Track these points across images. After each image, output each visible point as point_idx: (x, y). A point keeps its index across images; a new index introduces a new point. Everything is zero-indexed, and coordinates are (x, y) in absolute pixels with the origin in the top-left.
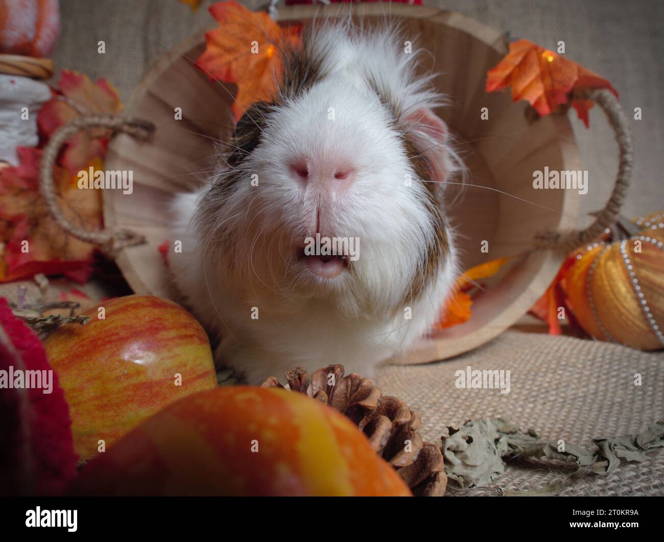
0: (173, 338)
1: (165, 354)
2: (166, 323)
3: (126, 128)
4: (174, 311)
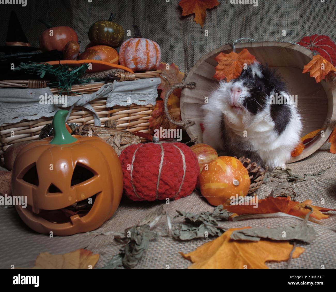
0: (210, 153)
1: (208, 157)
2: (208, 150)
4: (209, 147)
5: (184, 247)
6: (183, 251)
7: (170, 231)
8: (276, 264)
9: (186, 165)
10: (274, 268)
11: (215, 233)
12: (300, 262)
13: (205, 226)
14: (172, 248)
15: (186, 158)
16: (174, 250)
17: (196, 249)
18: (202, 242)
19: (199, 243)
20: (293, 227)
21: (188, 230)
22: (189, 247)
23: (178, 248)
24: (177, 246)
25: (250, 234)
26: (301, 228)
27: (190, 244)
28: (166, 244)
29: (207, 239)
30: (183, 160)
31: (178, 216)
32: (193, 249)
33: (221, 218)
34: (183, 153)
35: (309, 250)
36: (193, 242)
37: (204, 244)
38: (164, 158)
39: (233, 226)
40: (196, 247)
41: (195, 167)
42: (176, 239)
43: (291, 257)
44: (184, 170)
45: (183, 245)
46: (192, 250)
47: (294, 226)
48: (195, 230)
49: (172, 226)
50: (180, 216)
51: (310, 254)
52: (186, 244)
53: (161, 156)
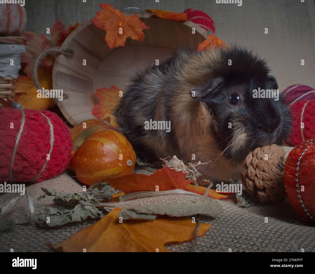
3: (63, 52)
5: (53, 236)
6: (51, 242)
7: (32, 216)
8: (177, 246)
9: (55, 138)
10: (175, 251)
11: (96, 215)
12: (206, 240)
13: (83, 206)
14: (35, 238)
15: (54, 129)
16: (38, 242)
17: (70, 237)
18: (78, 228)
19: (74, 230)
20: (193, 202)
21: (58, 214)
22: (59, 236)
23: (44, 239)
24: (42, 235)
25: (143, 211)
26: (204, 202)
27: (61, 232)
28: (26, 234)
29: (85, 224)
30: (50, 132)
31: (44, 197)
32: (66, 238)
33: (102, 198)
34: (52, 123)
35: (215, 226)
36: (65, 229)
37: (81, 230)
38: (24, 126)
39: (119, 206)
40: (70, 235)
41: (67, 141)
42: (41, 226)
43: (197, 236)
44: (52, 144)
45: (52, 234)
46: (64, 239)
47: (195, 201)
48: (69, 212)
49: (35, 211)
50: (46, 196)
51: (217, 230)
52: (56, 233)
53: (21, 123)
